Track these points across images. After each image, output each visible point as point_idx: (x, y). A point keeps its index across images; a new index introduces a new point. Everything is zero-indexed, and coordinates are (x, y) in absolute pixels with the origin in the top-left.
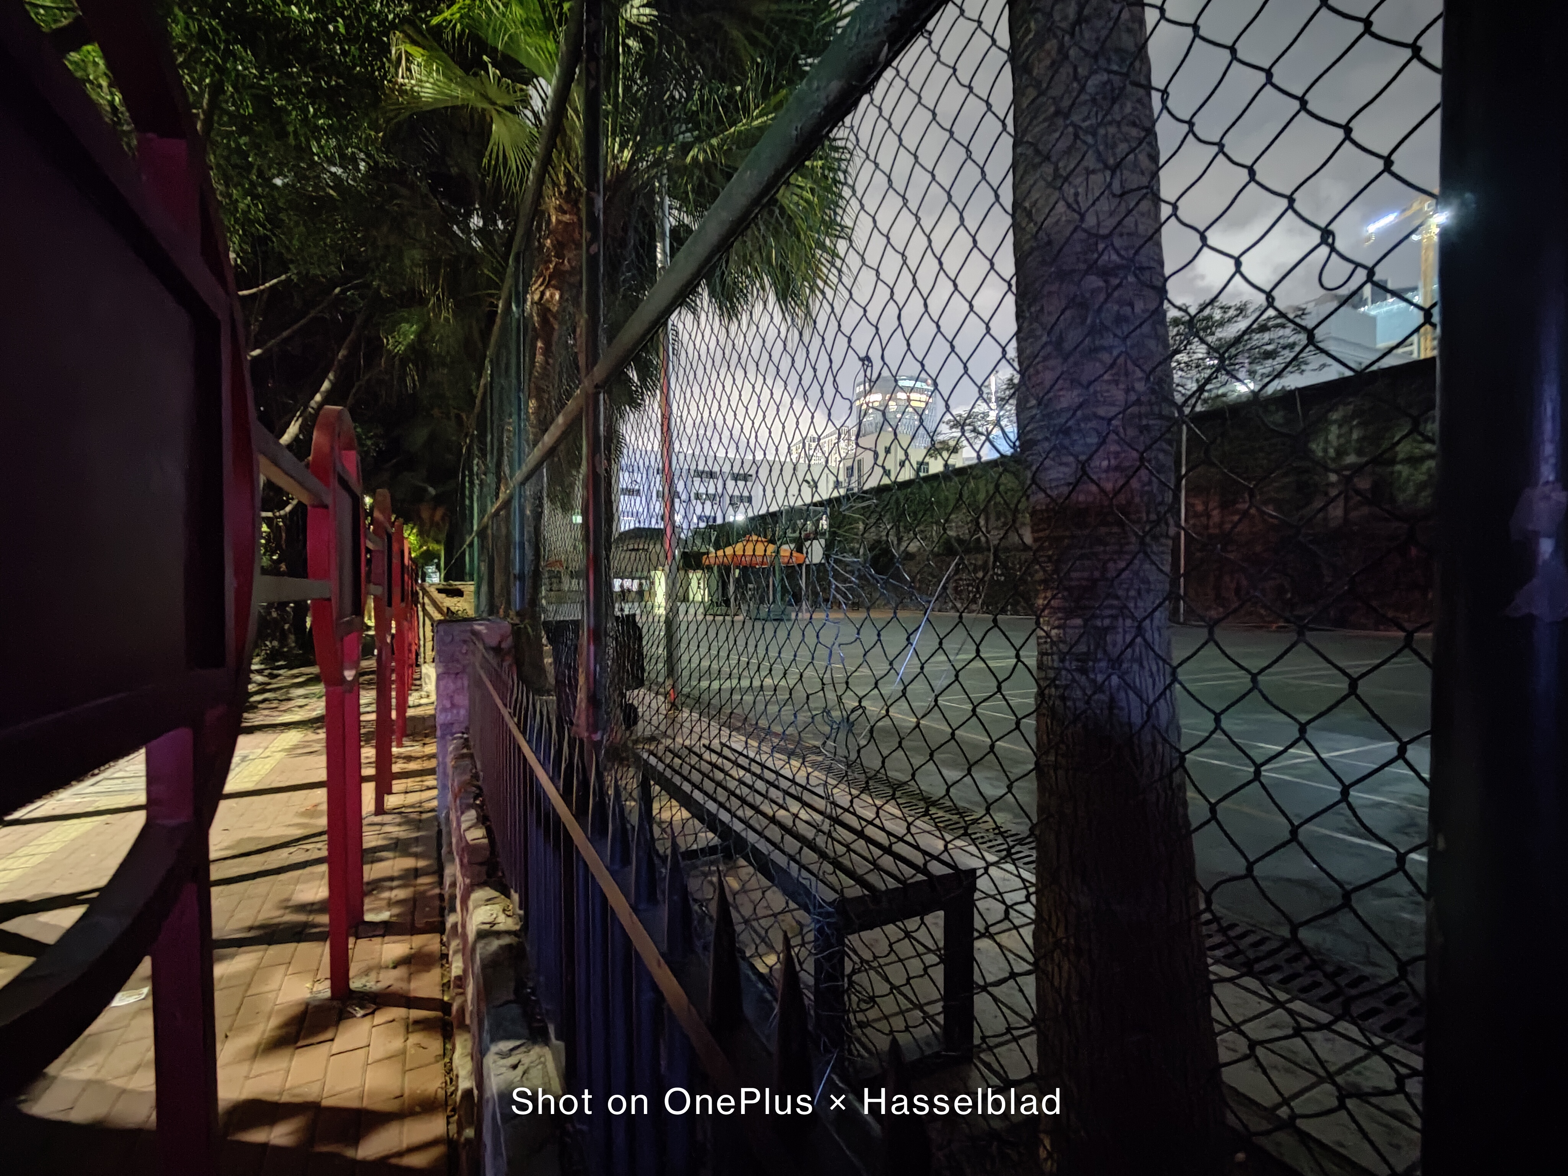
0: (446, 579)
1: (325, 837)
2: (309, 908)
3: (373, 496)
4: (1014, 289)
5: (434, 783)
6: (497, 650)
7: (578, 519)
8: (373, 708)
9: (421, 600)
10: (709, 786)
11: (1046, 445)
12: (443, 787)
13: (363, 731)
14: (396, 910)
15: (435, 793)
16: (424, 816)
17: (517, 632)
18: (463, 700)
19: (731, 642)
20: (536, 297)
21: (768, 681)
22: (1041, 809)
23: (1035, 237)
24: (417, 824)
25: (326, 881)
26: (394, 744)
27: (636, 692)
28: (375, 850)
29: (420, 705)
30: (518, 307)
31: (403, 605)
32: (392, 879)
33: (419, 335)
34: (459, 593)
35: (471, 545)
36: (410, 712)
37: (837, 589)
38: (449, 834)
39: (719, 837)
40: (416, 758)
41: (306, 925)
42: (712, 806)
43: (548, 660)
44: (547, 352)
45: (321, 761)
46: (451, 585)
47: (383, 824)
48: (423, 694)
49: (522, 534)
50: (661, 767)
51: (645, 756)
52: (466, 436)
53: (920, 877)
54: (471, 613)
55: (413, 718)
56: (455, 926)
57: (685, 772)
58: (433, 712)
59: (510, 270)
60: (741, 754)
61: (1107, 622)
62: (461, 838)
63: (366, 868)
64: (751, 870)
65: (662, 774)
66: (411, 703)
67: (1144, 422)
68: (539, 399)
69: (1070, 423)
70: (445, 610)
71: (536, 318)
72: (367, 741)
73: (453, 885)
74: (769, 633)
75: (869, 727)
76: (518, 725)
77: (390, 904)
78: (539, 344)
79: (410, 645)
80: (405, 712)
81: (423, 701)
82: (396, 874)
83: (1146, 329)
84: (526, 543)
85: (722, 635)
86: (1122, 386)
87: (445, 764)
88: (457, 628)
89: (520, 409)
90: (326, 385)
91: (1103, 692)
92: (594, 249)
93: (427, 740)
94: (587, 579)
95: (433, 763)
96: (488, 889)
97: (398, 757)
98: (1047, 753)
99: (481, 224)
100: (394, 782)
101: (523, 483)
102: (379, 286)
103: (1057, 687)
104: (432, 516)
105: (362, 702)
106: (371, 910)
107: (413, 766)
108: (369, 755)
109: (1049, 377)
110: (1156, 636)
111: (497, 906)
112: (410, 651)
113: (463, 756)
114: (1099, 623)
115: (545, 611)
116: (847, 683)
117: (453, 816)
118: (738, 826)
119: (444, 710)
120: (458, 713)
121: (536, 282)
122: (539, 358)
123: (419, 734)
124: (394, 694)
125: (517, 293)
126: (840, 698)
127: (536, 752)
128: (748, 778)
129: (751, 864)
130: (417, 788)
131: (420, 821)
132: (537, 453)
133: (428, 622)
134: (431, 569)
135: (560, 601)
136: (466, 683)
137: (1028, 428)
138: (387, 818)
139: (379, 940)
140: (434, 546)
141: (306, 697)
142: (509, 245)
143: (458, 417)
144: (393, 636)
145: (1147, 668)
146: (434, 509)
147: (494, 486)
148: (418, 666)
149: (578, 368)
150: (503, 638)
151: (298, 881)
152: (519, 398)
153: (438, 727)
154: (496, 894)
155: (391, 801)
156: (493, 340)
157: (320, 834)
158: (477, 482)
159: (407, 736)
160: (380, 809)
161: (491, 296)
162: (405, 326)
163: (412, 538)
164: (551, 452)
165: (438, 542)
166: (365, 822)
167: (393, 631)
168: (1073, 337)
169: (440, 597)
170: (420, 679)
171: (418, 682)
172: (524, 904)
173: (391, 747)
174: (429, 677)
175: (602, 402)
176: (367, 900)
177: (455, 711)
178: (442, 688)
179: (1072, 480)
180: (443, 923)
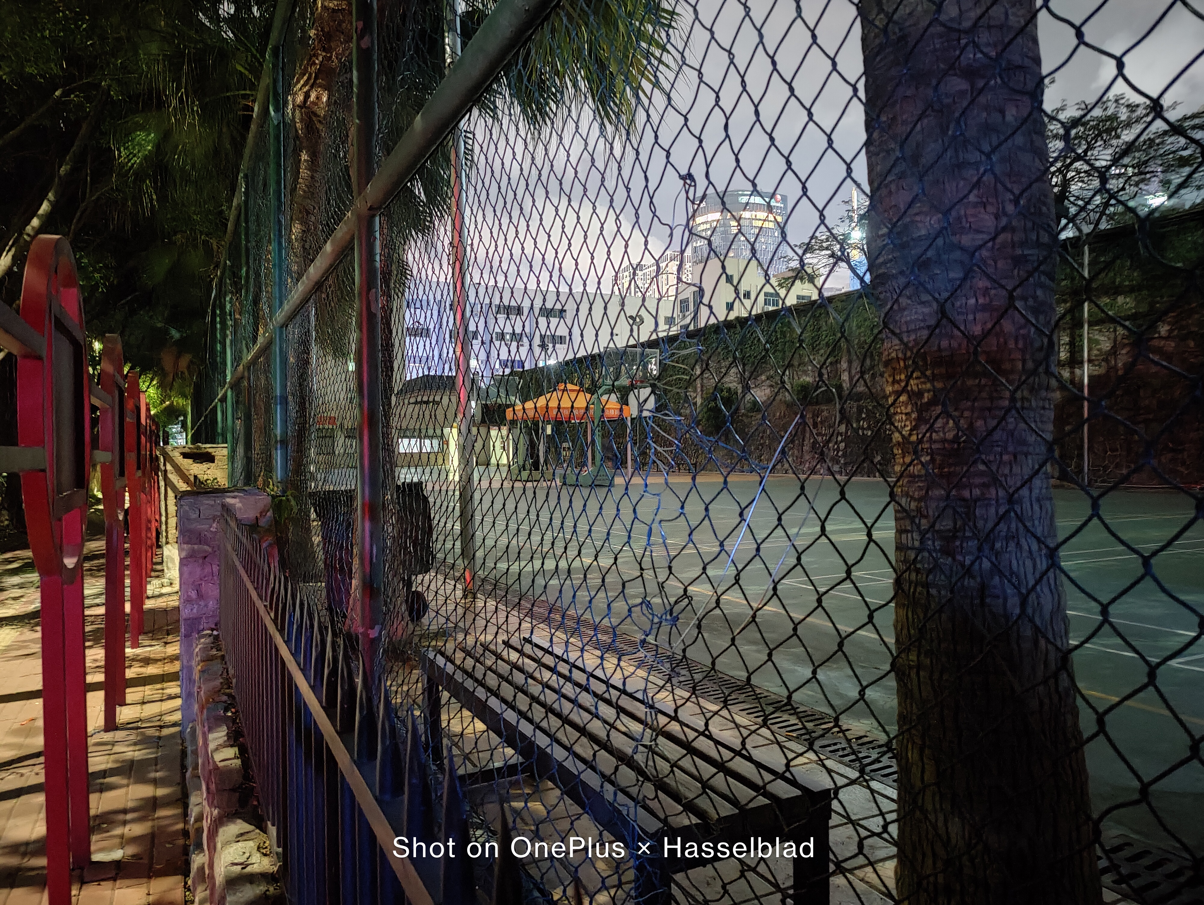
0: (196, 439)
1: (42, 759)
2: (22, 849)
3: (101, 341)
4: (862, 94)
5: (177, 690)
6: (253, 527)
7: (352, 366)
8: (102, 600)
9: (163, 468)
10: (507, 691)
11: (902, 280)
12: (187, 696)
13: (88, 629)
14: (131, 850)
15: (178, 702)
16: (166, 732)
17: (278, 505)
18: (212, 591)
19: (533, 517)
20: (300, 98)
21: (577, 564)
22: (902, 719)
23: (885, 30)
24: (156, 742)
25: (43, 815)
26: (128, 644)
27: (420, 577)
28: (104, 774)
29: (161, 595)
30: (277, 110)
31: (139, 473)
32: (125, 811)
33: (158, 147)
34: (209, 458)
35: (224, 399)
36: (149, 604)
37: (656, 452)
38: (195, 753)
39: (521, 754)
40: (156, 661)
41: (19, 869)
42: (511, 716)
43: (317, 540)
44: (313, 165)
45: (36, 665)
46: (199, 448)
47: (113, 744)
48: (165, 581)
49: (284, 386)
50: (450, 668)
51: (431, 655)
52: (217, 266)
53: (762, 801)
54: (223, 481)
55: (152, 611)
56: (201, 869)
57: (479, 675)
58: (176, 604)
59: (268, 65)
60: (546, 651)
61: (977, 492)
62: (208, 758)
63: (93, 798)
64: (558, 792)
65: (451, 678)
66: (149, 593)
67: (1019, 252)
68: (304, 222)
69: (930, 254)
70: (192, 479)
71: (298, 125)
72: (96, 641)
73: (200, 818)
74: (578, 504)
75: (694, 621)
76: (275, 621)
77: (124, 842)
78: (304, 156)
79: (150, 521)
80: (142, 603)
81: (165, 590)
82: (130, 805)
83: (1019, 139)
84: (290, 398)
85: (523, 507)
86: (990, 209)
87: (190, 669)
88: (207, 502)
89: (280, 236)
90: (45, 207)
91: (973, 577)
92: (365, 43)
93: (170, 638)
94: (361, 440)
95: (176, 667)
96: (239, 821)
97: (133, 660)
98: (908, 650)
99: (232, 11)
100: (128, 690)
101: (284, 325)
102: (109, 86)
103: (918, 571)
104: (176, 364)
105: (87, 592)
106: (101, 850)
107: (152, 670)
108: (98, 657)
109: (902, 198)
110: (1036, 507)
111: (251, 844)
112: (149, 529)
113: (210, 659)
114: (966, 494)
115: (313, 478)
116: (670, 568)
117: (199, 733)
118: (542, 741)
119: (188, 601)
120: (206, 606)
121: (298, 81)
122: (304, 172)
123: (160, 629)
124: (127, 582)
125: (276, 94)
126: (661, 586)
127: (295, 654)
128: (554, 681)
129: (558, 787)
130: (157, 697)
131: (159, 738)
132: (300, 289)
133: (171, 494)
134: (175, 429)
135: (330, 466)
136: (215, 568)
137: (881, 260)
138: (119, 735)
139: (109, 884)
140: (179, 401)
141: (21, 586)
142: (265, 36)
143: (206, 243)
144: (126, 512)
145: (1026, 547)
146: (178, 357)
147: (249, 329)
148: (159, 547)
149: (349, 186)
150: (263, 513)
151: (9, 815)
152: (279, 222)
153: (182, 623)
154: (252, 828)
155: (124, 714)
156: (247, 152)
157: (37, 755)
158: (230, 323)
159: (145, 633)
160: (111, 724)
161: (245, 97)
162: (141, 135)
163: (152, 391)
164: (319, 286)
165: (184, 396)
166: (91, 741)
167: (127, 505)
168: (932, 149)
169: (187, 464)
170: (161, 563)
171: (159, 567)
172: (283, 840)
173: (124, 648)
174: (173, 560)
175: (377, 227)
176: (94, 838)
177: (202, 603)
178: (186, 575)
179: (932, 322)
180: (188, 863)
